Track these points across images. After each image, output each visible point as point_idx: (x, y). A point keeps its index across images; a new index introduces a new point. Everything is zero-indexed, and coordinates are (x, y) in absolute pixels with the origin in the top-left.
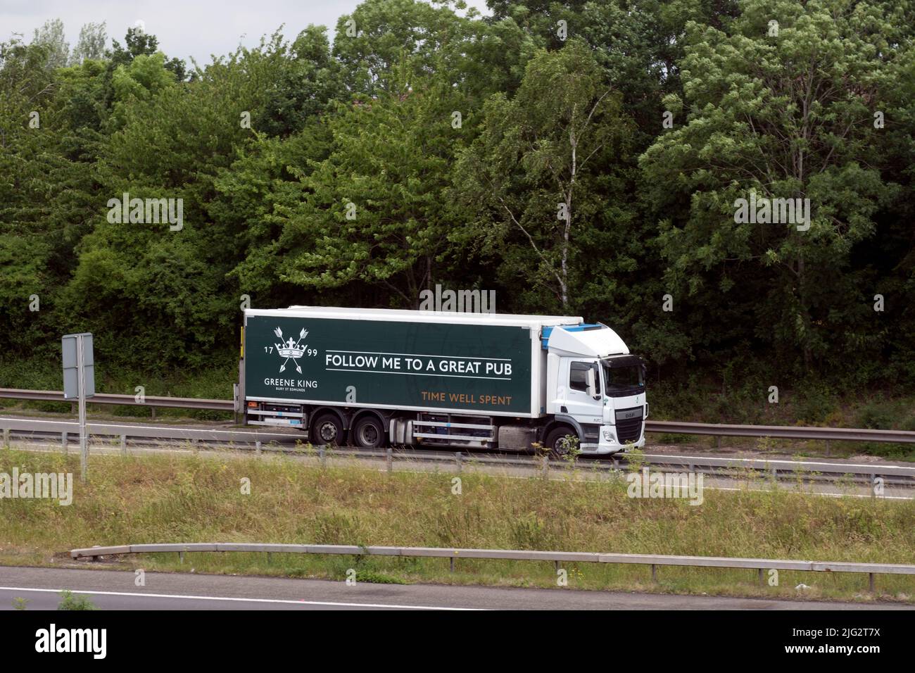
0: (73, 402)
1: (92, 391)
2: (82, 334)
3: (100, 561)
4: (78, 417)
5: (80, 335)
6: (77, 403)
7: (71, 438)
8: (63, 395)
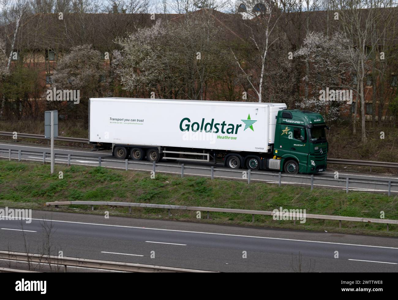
0: (49, 140)
1: (57, 135)
2: (54, 111)
3: (58, 207)
4: (50, 146)
5: (52, 111)
6: (50, 140)
7: (47, 155)
8: (44, 137)
